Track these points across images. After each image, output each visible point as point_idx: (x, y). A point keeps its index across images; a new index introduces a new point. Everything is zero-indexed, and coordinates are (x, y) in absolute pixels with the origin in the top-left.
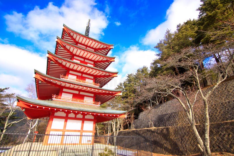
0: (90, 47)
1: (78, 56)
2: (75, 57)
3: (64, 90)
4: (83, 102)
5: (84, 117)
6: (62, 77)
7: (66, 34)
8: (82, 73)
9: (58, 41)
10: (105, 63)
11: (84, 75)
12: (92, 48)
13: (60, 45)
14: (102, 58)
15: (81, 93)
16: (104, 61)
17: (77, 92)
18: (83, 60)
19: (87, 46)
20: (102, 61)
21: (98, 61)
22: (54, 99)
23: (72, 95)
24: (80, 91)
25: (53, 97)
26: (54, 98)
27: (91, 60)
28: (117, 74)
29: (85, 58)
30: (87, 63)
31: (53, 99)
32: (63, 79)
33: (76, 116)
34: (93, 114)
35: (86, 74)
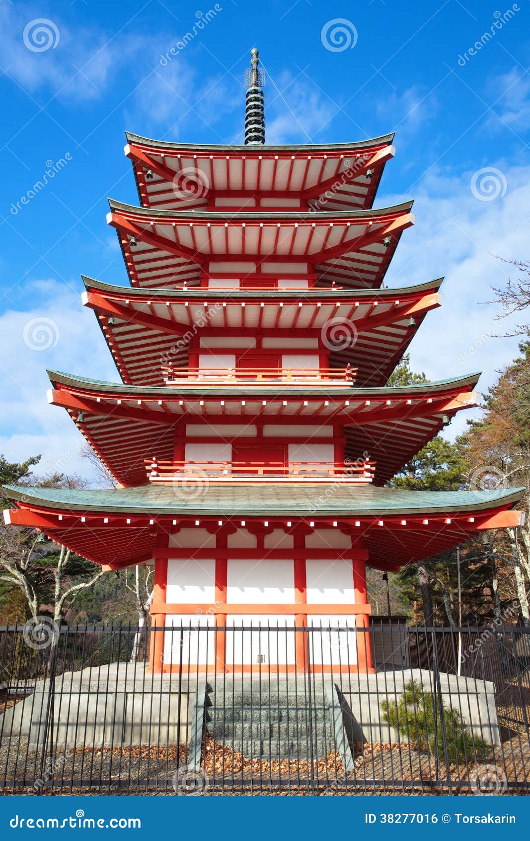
0: (273, 193)
1: (227, 257)
2: (214, 267)
3: (192, 430)
4: (287, 472)
5: (299, 543)
6: (172, 376)
7: (149, 172)
8: (259, 332)
9: (117, 220)
10: (364, 249)
11: (269, 343)
12: (287, 193)
13: (133, 234)
14: (338, 232)
15: (271, 431)
16: (356, 244)
17: (248, 431)
18: (250, 268)
19: (258, 194)
20: (344, 246)
21: (327, 253)
22: (152, 476)
23: (227, 449)
24: (261, 420)
25: (150, 471)
26: (154, 473)
27: (290, 258)
28: (436, 290)
29: (258, 258)
30: (272, 280)
31: (151, 479)
32: (178, 381)
33: (260, 542)
34: (345, 522)
35: (277, 331)
